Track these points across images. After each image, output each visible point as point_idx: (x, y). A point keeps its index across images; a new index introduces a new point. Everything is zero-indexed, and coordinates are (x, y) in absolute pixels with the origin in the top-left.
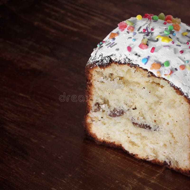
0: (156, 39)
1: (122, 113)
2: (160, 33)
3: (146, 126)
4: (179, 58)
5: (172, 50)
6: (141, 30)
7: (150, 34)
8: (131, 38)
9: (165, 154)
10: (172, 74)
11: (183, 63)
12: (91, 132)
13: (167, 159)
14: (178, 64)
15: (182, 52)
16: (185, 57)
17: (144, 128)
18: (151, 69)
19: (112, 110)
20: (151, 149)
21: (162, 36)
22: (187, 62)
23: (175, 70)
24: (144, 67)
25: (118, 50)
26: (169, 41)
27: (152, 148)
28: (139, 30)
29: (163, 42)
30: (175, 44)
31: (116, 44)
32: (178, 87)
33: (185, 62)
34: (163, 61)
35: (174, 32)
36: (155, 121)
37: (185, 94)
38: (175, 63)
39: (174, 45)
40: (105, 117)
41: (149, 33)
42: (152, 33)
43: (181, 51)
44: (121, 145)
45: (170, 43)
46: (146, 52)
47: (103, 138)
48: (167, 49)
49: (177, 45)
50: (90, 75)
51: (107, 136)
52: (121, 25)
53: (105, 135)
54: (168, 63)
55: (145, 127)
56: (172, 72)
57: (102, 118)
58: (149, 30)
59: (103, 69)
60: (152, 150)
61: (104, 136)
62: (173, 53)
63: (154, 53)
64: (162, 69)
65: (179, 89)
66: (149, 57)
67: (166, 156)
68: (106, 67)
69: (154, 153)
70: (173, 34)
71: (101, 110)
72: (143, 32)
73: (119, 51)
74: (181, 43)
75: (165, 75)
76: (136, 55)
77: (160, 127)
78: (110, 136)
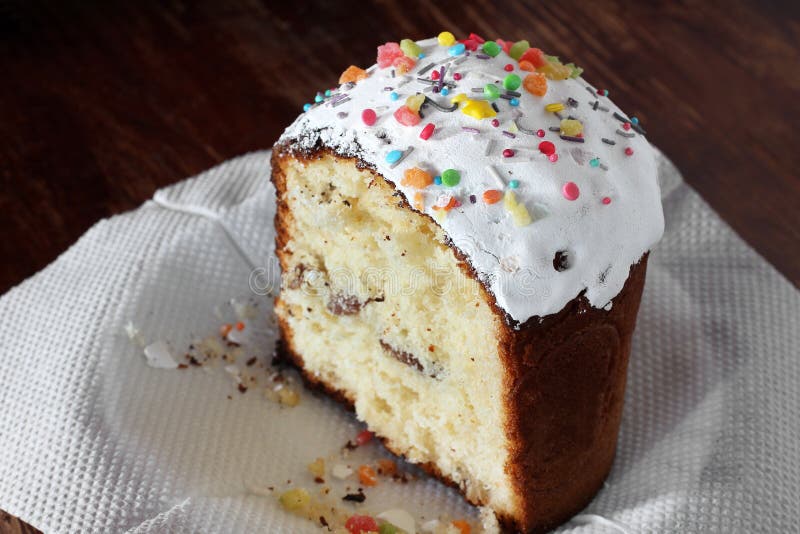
0: (452, 105)
1: (354, 305)
2: (474, 90)
3: (411, 360)
4: (495, 169)
5: (484, 144)
6: (429, 74)
7: (445, 87)
8: (391, 89)
9: (452, 454)
10: (453, 210)
11: (499, 185)
12: (292, 347)
13: (459, 469)
14: (485, 185)
15: (510, 154)
16: (513, 171)
17: (406, 362)
18: (403, 183)
19: (335, 293)
20: (419, 429)
21: (476, 100)
22: (511, 184)
23: (468, 200)
24: (388, 176)
25: (343, 115)
26: (486, 116)
27: (421, 428)
28: (422, 72)
29: (468, 116)
30: (501, 128)
31: (349, 99)
32: (464, 253)
33: (506, 182)
34: (443, 168)
35: (518, 95)
36: (432, 349)
37: (481, 277)
38: (478, 180)
39: (498, 132)
40: (317, 310)
41: (444, 84)
42: (451, 87)
43: (508, 151)
44: (353, 402)
45: (488, 123)
46: (407, 135)
47: (320, 375)
48: (471, 137)
49: (505, 133)
50: (282, 179)
51: (329, 369)
52: (387, 51)
53: (325, 367)
54: (454, 177)
55: (409, 361)
56: (455, 203)
57: (309, 310)
58: (448, 78)
59: (302, 165)
60: (423, 434)
61: (321, 369)
62: (483, 152)
63: (431, 143)
64: (434, 190)
65: (465, 257)
66: (411, 149)
67: (456, 460)
68: (308, 158)
69: (426, 445)
70: (510, 99)
71: (304, 286)
72: (431, 79)
73: (346, 119)
74: (520, 128)
75: (435, 208)
76: (383, 137)
77: (446, 368)
78: (335, 370)
